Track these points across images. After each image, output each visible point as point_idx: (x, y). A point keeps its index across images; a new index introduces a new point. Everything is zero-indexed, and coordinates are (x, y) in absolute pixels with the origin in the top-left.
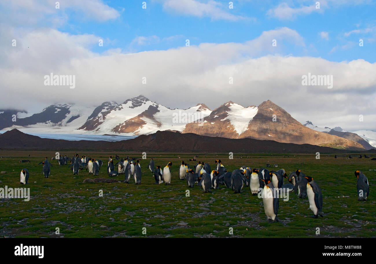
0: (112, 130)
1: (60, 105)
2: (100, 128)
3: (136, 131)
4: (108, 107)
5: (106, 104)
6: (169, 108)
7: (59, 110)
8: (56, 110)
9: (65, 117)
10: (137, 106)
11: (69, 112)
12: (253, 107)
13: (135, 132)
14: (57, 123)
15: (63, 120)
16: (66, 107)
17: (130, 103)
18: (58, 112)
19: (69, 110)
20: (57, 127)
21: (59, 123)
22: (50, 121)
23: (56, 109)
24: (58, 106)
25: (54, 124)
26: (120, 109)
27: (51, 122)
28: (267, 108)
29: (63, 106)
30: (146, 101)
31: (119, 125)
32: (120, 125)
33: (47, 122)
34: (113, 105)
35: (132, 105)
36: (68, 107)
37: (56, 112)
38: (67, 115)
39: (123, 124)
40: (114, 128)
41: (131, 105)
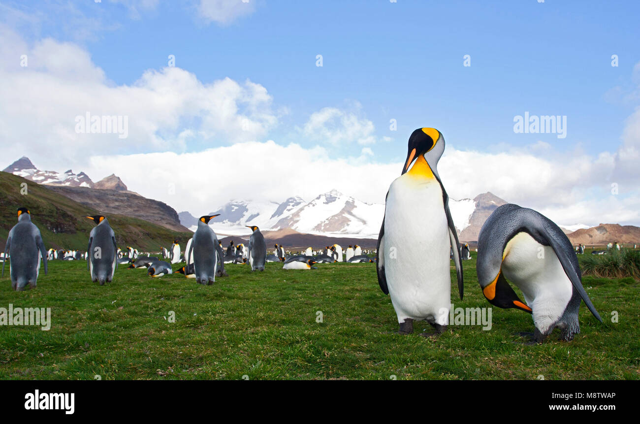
0: (314, 229)
1: (236, 202)
2: (297, 227)
3: (343, 229)
4: (293, 204)
5: (290, 200)
6: (366, 203)
7: (236, 208)
8: (233, 209)
9: (243, 216)
10: (331, 202)
11: (247, 210)
12: (468, 200)
13: (341, 230)
14: (235, 222)
15: (241, 219)
16: (243, 204)
17: (323, 199)
18: (236, 210)
19: (247, 207)
20: (235, 226)
21: (237, 222)
22: (227, 220)
23: (233, 207)
24: (235, 204)
25: (232, 223)
26: (314, 205)
27: (229, 221)
28: (488, 201)
29: (240, 204)
30: (340, 196)
31: (320, 223)
32: (322, 222)
33: (224, 221)
34: (298, 201)
35: (327, 200)
36: (246, 205)
37: (233, 211)
38: (245, 213)
39: (325, 221)
40: (316, 227)
41: (325, 201)
